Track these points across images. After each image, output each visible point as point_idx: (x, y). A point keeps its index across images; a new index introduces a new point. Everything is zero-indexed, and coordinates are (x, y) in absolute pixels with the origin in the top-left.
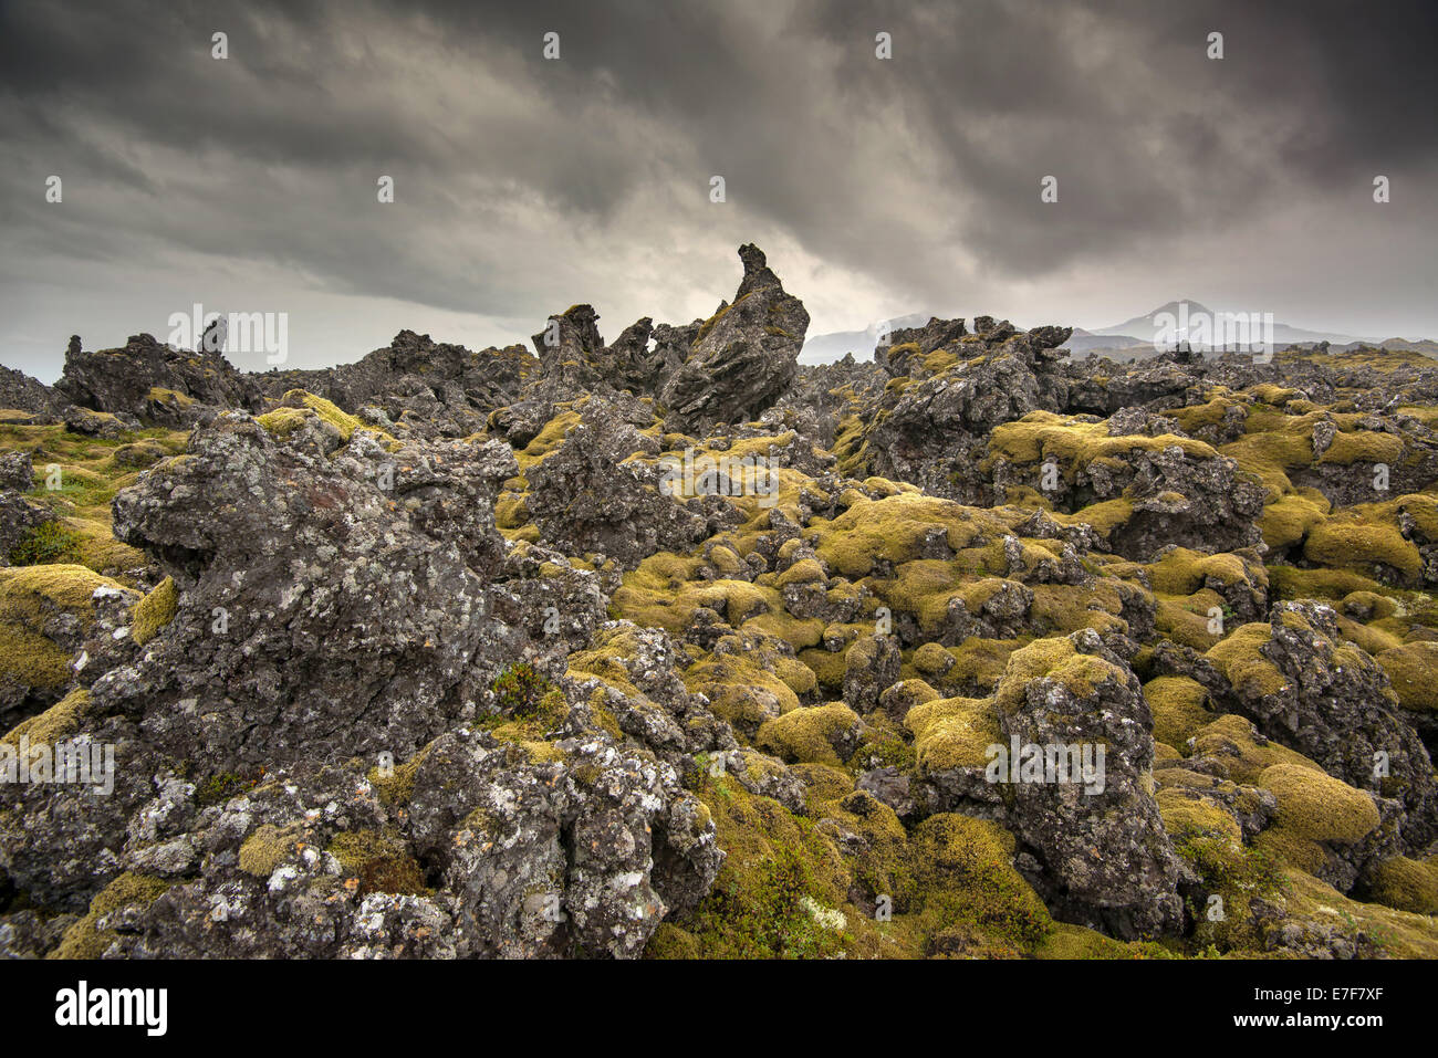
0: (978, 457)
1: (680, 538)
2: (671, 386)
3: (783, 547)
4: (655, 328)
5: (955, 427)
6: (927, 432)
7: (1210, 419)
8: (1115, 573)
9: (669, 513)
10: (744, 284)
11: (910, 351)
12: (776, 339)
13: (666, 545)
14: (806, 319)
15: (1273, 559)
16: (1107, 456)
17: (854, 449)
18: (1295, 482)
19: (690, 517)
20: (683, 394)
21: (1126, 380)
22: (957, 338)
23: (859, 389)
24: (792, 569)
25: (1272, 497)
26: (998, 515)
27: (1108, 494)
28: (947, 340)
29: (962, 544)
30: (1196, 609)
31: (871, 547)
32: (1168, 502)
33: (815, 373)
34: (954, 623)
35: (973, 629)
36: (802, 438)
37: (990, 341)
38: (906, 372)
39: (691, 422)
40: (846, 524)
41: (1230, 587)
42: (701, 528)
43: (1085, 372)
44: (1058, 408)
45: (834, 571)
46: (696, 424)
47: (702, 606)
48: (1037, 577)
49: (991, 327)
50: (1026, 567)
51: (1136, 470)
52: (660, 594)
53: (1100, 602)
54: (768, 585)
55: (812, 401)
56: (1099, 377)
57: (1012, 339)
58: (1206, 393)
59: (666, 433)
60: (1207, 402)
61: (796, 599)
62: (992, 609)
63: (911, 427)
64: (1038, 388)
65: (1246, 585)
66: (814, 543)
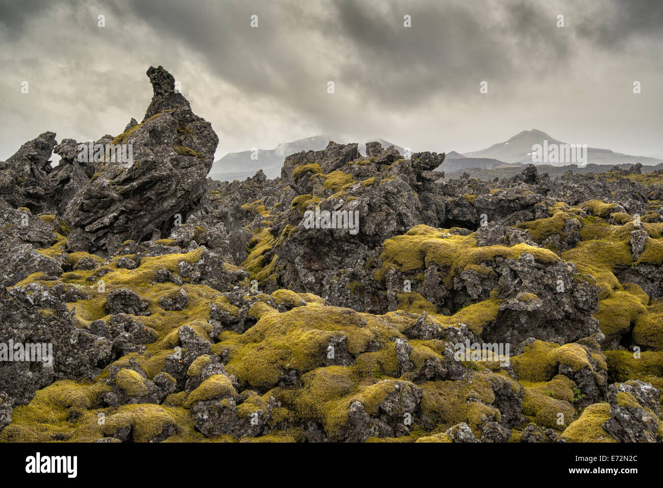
0: (373, 267)
1: (82, 364)
2: (75, 204)
3: (193, 364)
4: (59, 142)
5: (352, 240)
6: (329, 245)
7: (554, 229)
8: (487, 367)
9: (69, 338)
10: (153, 104)
11: (312, 171)
12: (186, 158)
13: (65, 373)
14: (214, 141)
15: (610, 345)
16: (476, 263)
17: (265, 262)
18: (621, 280)
19: (93, 341)
20: (89, 211)
21: (489, 197)
22: (352, 160)
23: (270, 204)
24: (202, 386)
25: (605, 293)
26: (390, 320)
27: (479, 296)
28: (344, 162)
29: (360, 350)
30: (553, 393)
31: (278, 357)
32: (525, 301)
33: (229, 188)
34: (355, 426)
35: (372, 430)
36: (212, 254)
37: (380, 163)
38: (310, 190)
39: (98, 239)
40: (256, 337)
41: (577, 372)
42: (105, 352)
43: (458, 190)
44: (437, 222)
45: (244, 385)
46: (102, 242)
47: (105, 436)
48: (424, 374)
49: (379, 152)
50: (415, 367)
51: (500, 275)
52: (56, 428)
53: (476, 394)
54: (177, 406)
55: (223, 217)
56: (468, 194)
57: (397, 163)
58: (550, 208)
59: (70, 252)
60: (551, 216)
61: (206, 417)
62: (388, 409)
63: (314, 241)
64: (420, 205)
65: (590, 370)
66: (224, 359)
